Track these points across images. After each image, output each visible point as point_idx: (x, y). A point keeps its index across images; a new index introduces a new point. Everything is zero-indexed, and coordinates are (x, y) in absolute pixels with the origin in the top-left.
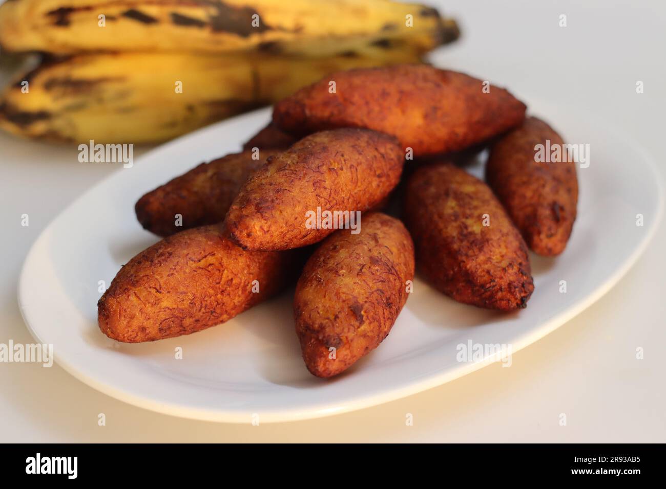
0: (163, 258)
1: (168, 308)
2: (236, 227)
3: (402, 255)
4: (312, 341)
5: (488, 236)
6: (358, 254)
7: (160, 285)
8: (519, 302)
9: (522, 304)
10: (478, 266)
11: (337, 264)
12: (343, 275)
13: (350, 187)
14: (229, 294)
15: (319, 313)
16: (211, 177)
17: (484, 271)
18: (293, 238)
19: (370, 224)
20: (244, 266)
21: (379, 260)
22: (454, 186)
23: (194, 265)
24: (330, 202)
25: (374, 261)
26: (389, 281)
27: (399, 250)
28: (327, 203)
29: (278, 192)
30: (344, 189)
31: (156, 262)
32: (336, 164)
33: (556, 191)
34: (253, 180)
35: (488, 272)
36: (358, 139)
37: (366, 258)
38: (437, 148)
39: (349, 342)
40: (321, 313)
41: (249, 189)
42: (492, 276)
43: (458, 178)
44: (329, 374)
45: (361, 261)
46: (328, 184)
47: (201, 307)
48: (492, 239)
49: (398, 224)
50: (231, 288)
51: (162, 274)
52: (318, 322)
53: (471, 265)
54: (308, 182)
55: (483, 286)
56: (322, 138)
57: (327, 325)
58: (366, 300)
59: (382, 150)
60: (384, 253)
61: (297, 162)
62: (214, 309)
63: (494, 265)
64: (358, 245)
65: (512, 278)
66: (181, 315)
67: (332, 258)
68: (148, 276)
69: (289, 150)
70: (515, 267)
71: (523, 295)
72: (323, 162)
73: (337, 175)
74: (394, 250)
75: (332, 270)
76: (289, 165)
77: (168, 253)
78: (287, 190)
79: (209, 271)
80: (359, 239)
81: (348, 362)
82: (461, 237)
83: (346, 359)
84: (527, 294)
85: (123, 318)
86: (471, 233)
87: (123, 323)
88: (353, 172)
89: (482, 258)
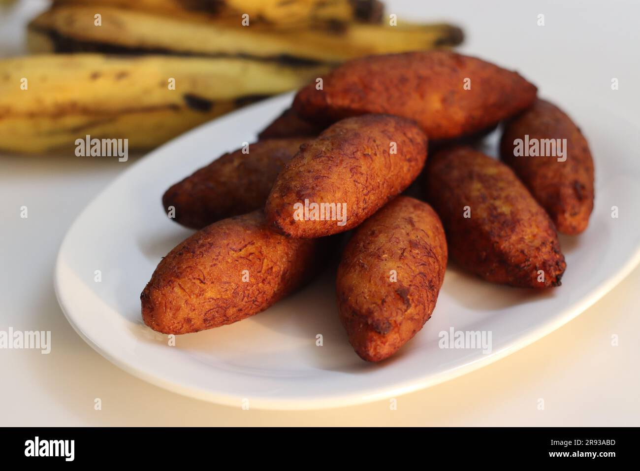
0: (204, 248)
1: (213, 299)
2: (279, 215)
3: (437, 238)
4: (361, 326)
5: (518, 217)
6: (398, 238)
7: (204, 276)
8: (554, 281)
9: (556, 282)
10: (512, 247)
11: (378, 249)
12: (386, 260)
13: (384, 172)
14: (269, 283)
15: (365, 298)
16: (239, 167)
17: (518, 251)
18: (334, 224)
19: (404, 209)
20: (282, 254)
21: (418, 243)
22: (476, 169)
23: (235, 255)
24: (367, 187)
25: (413, 245)
26: (429, 264)
27: (434, 233)
28: (364, 188)
29: (317, 178)
30: (379, 174)
31: (198, 253)
32: (370, 150)
33: (576, 171)
34: (290, 168)
35: (522, 252)
36: (386, 124)
37: (405, 242)
38: (455, 131)
39: (397, 325)
40: (368, 298)
41: (287, 177)
42: (526, 256)
43: (479, 160)
44: (380, 358)
45: (401, 245)
46: (364, 169)
47: (244, 296)
48: (522, 220)
49: (427, 207)
50: (271, 277)
51: (206, 265)
52: (365, 307)
53: (504, 245)
54: (345, 168)
55: (517, 266)
56: (351, 124)
57: (375, 310)
58: (411, 283)
59: (410, 135)
60: (421, 236)
61: (332, 149)
62: (256, 298)
63: (527, 245)
64: (397, 229)
65: (545, 257)
66: (225, 305)
67: (372, 243)
68: (191, 267)
69: (321, 137)
70: (547, 246)
71: (557, 273)
72: (357, 148)
73: (372, 160)
74: (430, 233)
75: (374, 255)
76: (324, 152)
77: (209, 243)
78: (326, 177)
79: (250, 261)
80: (396, 224)
81: (397, 345)
82: (492, 219)
83: (395, 343)
84: (561, 272)
85: (169, 310)
86: (502, 214)
87: (169, 315)
88: (386, 157)
89: (514, 238)
